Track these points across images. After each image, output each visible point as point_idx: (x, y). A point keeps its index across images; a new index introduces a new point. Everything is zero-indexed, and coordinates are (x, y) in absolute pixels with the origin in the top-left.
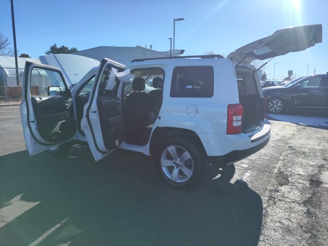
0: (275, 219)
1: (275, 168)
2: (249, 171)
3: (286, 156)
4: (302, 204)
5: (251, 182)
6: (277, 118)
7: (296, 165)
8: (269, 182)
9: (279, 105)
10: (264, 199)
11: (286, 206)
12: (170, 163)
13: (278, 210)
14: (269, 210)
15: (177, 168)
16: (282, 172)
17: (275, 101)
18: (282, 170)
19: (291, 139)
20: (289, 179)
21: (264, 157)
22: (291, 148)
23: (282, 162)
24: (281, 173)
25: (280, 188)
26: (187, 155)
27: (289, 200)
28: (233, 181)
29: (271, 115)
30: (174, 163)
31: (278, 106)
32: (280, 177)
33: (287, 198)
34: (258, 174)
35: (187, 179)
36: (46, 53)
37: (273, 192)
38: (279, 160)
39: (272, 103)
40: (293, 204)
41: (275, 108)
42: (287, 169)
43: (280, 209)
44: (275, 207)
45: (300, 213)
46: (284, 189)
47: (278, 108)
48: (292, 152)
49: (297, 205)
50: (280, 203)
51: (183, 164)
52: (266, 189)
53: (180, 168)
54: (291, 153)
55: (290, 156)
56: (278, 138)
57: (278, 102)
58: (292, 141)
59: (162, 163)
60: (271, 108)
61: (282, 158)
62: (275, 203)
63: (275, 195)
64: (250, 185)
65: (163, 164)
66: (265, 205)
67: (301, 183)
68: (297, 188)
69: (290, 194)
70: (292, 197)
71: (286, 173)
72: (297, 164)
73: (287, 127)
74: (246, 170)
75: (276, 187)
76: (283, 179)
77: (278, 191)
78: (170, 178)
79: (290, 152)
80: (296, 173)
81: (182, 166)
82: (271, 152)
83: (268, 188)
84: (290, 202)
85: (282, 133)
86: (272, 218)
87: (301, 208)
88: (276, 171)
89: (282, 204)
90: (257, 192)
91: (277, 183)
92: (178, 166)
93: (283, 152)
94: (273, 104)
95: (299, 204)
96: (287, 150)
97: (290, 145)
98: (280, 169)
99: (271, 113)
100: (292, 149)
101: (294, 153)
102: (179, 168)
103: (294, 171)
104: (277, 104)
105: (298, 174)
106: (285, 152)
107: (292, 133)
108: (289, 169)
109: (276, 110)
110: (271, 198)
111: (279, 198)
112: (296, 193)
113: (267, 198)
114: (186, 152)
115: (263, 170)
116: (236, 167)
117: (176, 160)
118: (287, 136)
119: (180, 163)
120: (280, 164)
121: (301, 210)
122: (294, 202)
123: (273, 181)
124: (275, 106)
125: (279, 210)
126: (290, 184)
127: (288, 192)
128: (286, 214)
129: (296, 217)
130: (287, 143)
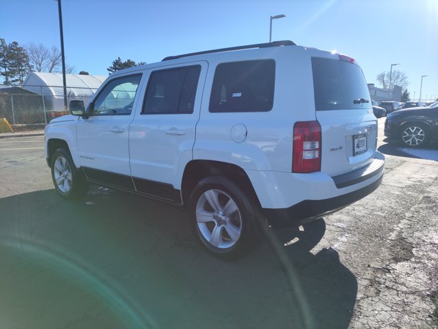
0: (370, 323)
1: (392, 230)
2: (346, 235)
3: (417, 212)
4: (429, 299)
5: (345, 253)
6: (414, 154)
7: (430, 228)
8: (377, 254)
9: (419, 134)
10: (362, 283)
11: (398, 299)
12: (208, 217)
13: (380, 306)
14: (364, 304)
15: (219, 225)
16: (403, 239)
17: (413, 129)
18: (403, 235)
19: (430, 185)
20: (414, 251)
21: (379, 213)
22: (427, 199)
23: (407, 222)
24: (401, 239)
25: (393, 266)
26: (232, 206)
27: (405, 289)
28: (315, 250)
29: (405, 150)
30: (215, 217)
31: (417, 137)
32: (399, 247)
33: (403, 284)
34: (361, 240)
35: (233, 244)
36: (108, 69)
37: (380, 271)
38: (403, 219)
39: (409, 131)
40: (411, 297)
41: (414, 139)
42: (413, 233)
43: (385, 303)
44: (376, 299)
45: (420, 316)
46: (400, 267)
47: (417, 140)
48: (428, 205)
49: (418, 298)
50: (386, 293)
51: (227, 220)
52: (369, 266)
53: (223, 225)
54: (427, 208)
55: (423, 213)
56: (409, 183)
57: (418, 130)
58: (433, 188)
59: (197, 216)
60: (406, 139)
61: (408, 215)
62: (378, 293)
63: (381, 277)
64: (342, 258)
65: (198, 218)
66: (359, 296)
67: (434, 259)
68: (425, 267)
69: (409, 279)
70: (412, 284)
71: (410, 240)
72: (432, 226)
73: (429, 167)
74: (343, 231)
75: (388, 263)
76: (403, 250)
77: (389, 271)
78: (208, 240)
79: (423, 205)
80: (429, 241)
81: (225, 224)
82: (393, 205)
83: (372, 265)
84: (406, 293)
85: (418, 177)
86: (365, 322)
87: (424, 305)
88: (393, 236)
89: (390, 296)
90: (351, 270)
91: (390, 257)
92: (220, 222)
93: (413, 205)
94: (411, 133)
95: (423, 298)
96: (420, 203)
97: (426, 195)
98: (401, 232)
99: (407, 146)
100: (429, 202)
101: (431, 208)
102: (221, 226)
103: (424, 238)
104: (415, 133)
105: (431, 244)
106: (416, 206)
107: (434, 177)
108: (417, 234)
109: (414, 142)
110: (373, 282)
111: (388, 284)
112: (421, 276)
113: (365, 283)
114: (231, 201)
115: (371, 233)
116: (327, 226)
117: (218, 213)
118: (425, 181)
119: (223, 218)
120: (403, 224)
121: (425, 310)
122: (413, 293)
123: (385, 253)
124: (414, 136)
125: (382, 306)
126: (413, 259)
127: (407, 273)
128: (394, 314)
129: (413, 323)
130: (422, 192)
